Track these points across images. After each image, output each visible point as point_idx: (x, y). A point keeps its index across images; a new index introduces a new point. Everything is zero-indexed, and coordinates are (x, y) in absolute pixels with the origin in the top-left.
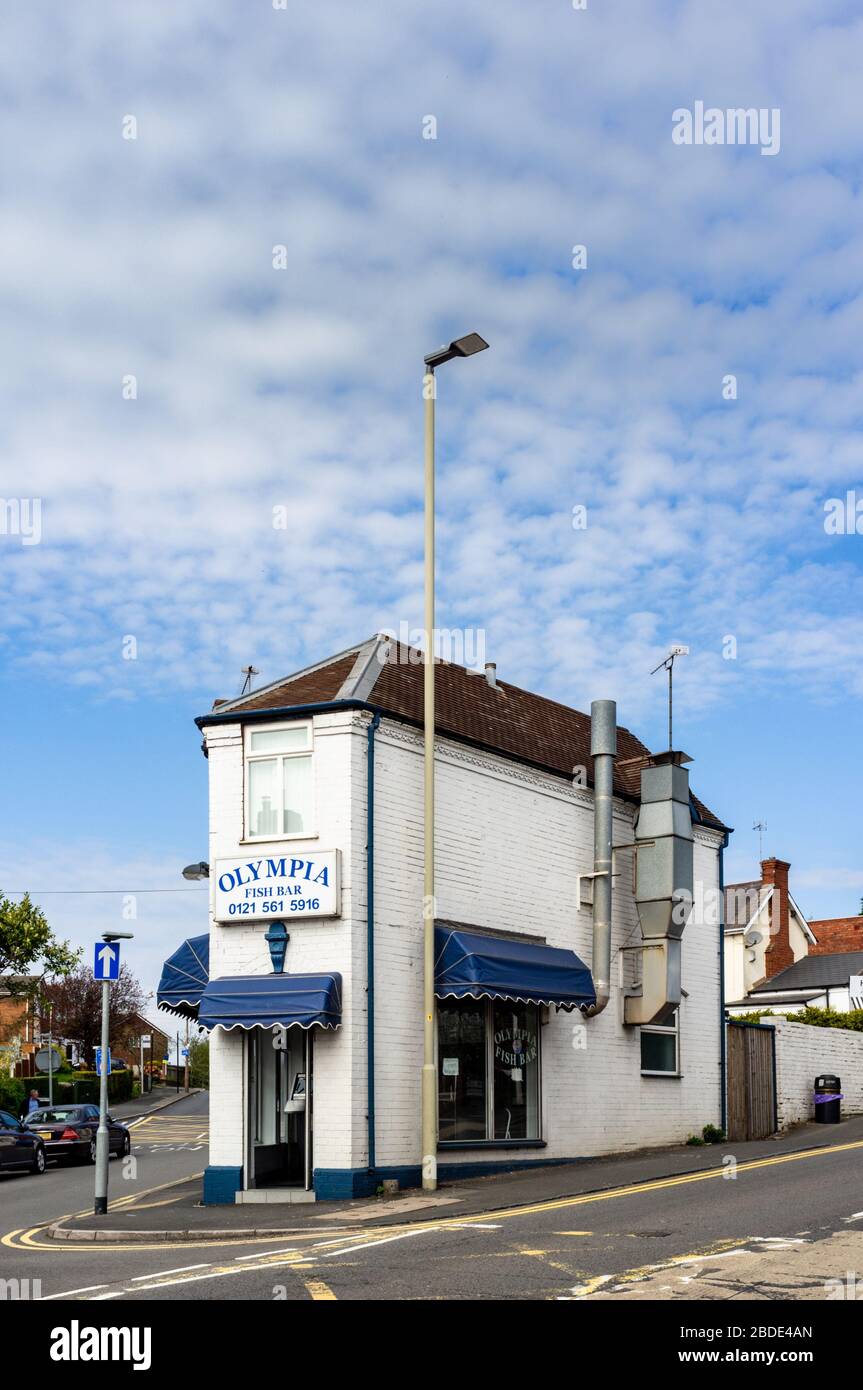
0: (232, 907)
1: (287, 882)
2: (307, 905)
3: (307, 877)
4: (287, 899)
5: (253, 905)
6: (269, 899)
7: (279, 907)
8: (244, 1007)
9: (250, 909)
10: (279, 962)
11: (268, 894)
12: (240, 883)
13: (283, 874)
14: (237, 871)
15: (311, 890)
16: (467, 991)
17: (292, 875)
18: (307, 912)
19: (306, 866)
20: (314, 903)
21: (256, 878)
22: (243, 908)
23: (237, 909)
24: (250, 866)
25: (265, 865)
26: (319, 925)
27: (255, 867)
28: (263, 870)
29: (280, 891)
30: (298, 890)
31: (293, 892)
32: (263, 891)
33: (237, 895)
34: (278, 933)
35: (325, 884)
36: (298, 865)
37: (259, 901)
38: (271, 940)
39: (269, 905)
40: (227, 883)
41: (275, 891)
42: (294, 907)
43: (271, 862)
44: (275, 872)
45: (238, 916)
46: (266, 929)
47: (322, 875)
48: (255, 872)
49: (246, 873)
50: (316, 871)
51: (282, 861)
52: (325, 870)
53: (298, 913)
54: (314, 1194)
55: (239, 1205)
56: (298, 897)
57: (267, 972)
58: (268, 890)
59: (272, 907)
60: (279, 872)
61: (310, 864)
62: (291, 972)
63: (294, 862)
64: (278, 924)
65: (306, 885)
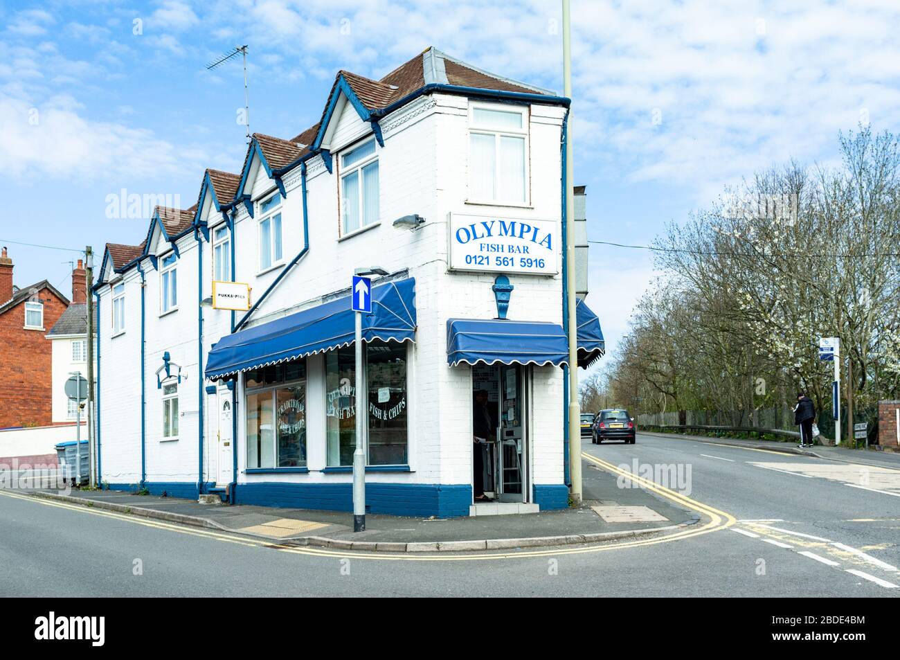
0: (469, 258)
1: (516, 241)
2: (534, 264)
3: (534, 240)
4: (517, 257)
5: (488, 258)
6: (502, 255)
7: (510, 262)
9: (485, 261)
10: (503, 310)
11: (500, 250)
12: (475, 237)
13: (513, 235)
14: (473, 226)
15: (537, 251)
17: (521, 236)
18: (534, 269)
19: (533, 230)
20: (540, 263)
21: (489, 235)
22: (479, 260)
23: (473, 260)
24: (484, 224)
25: (497, 224)
26: (535, 281)
27: (489, 225)
28: (496, 229)
29: (511, 249)
30: (526, 250)
31: (522, 251)
32: (496, 247)
33: (473, 248)
34: (502, 283)
35: (549, 247)
36: (526, 228)
37: (493, 256)
38: (496, 290)
39: (502, 260)
40: (463, 235)
41: (506, 249)
42: (523, 264)
43: (503, 223)
44: (506, 232)
45: (473, 266)
46: (492, 279)
47: (547, 240)
48: (489, 230)
49: (480, 230)
50: (540, 237)
51: (513, 224)
52: (549, 236)
53: (526, 270)
54: (538, 505)
55: (473, 517)
56: (526, 256)
57: (491, 317)
58: (500, 247)
59: (505, 261)
60: (510, 233)
61: (536, 230)
62: (512, 319)
63: (523, 225)
64: (501, 276)
65: (532, 246)
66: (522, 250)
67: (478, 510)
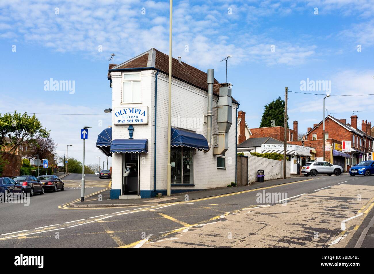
0: (119, 121)
1: (134, 114)
2: (139, 121)
3: (139, 114)
4: (134, 119)
5: (125, 120)
6: (129, 119)
7: (132, 121)
8: (123, 147)
9: (124, 121)
10: (131, 136)
11: (129, 117)
12: (121, 114)
13: (133, 112)
14: (120, 111)
15: (140, 117)
16: (179, 145)
17: (135, 113)
18: (139, 123)
20: (141, 121)
21: (126, 113)
22: (122, 121)
23: (120, 121)
24: (124, 110)
25: (128, 110)
26: (142, 126)
27: (125, 110)
28: (128, 111)
29: (132, 117)
30: (137, 117)
32: (127, 117)
33: (120, 118)
34: (131, 128)
35: (144, 115)
36: (137, 110)
37: (126, 119)
38: (129, 130)
39: (129, 121)
40: (117, 114)
41: (131, 117)
42: (136, 121)
43: (130, 109)
44: (131, 112)
45: (120, 123)
46: (128, 127)
47: (144, 113)
48: (125, 112)
49: (123, 112)
50: (142, 112)
51: (133, 109)
52: (145, 112)
53: (137, 123)
54: (140, 196)
55: (120, 199)
56: (137, 119)
57: (128, 138)
58: (129, 116)
59: (130, 121)
60: (132, 112)
61: (140, 110)
62: (134, 139)
63: (136, 109)
64: (131, 125)
65: (139, 115)
66: (136, 117)
67: (122, 197)
